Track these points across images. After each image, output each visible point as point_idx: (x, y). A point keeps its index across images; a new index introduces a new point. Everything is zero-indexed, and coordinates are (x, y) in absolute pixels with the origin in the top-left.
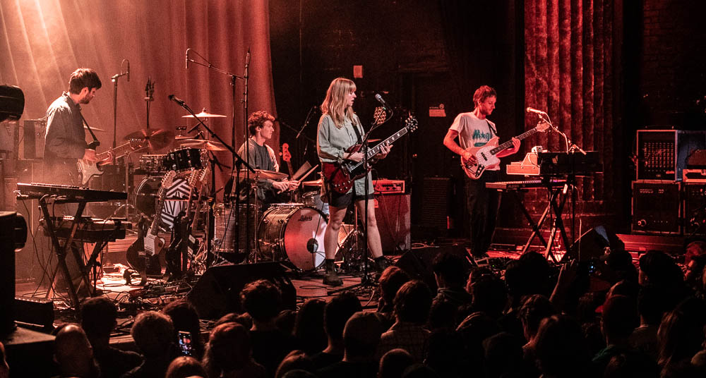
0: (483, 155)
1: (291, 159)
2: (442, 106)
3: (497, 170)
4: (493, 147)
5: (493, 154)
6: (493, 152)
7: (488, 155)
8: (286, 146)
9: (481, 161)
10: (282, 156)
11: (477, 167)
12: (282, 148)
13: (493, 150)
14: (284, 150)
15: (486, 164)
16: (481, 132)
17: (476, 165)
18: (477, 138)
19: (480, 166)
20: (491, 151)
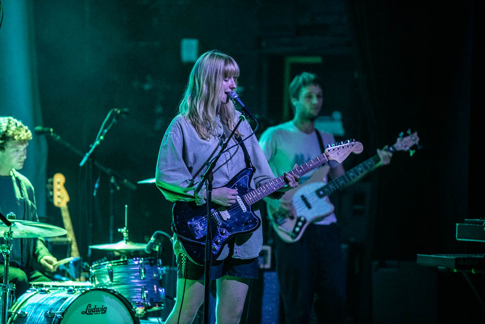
0: (304, 198)
2: (337, 115)
3: (332, 224)
4: (321, 185)
5: (321, 196)
6: (319, 193)
7: (313, 199)
9: (302, 211)
11: (295, 221)
13: (322, 189)
15: (309, 215)
17: (292, 218)
19: (299, 220)
20: (317, 192)
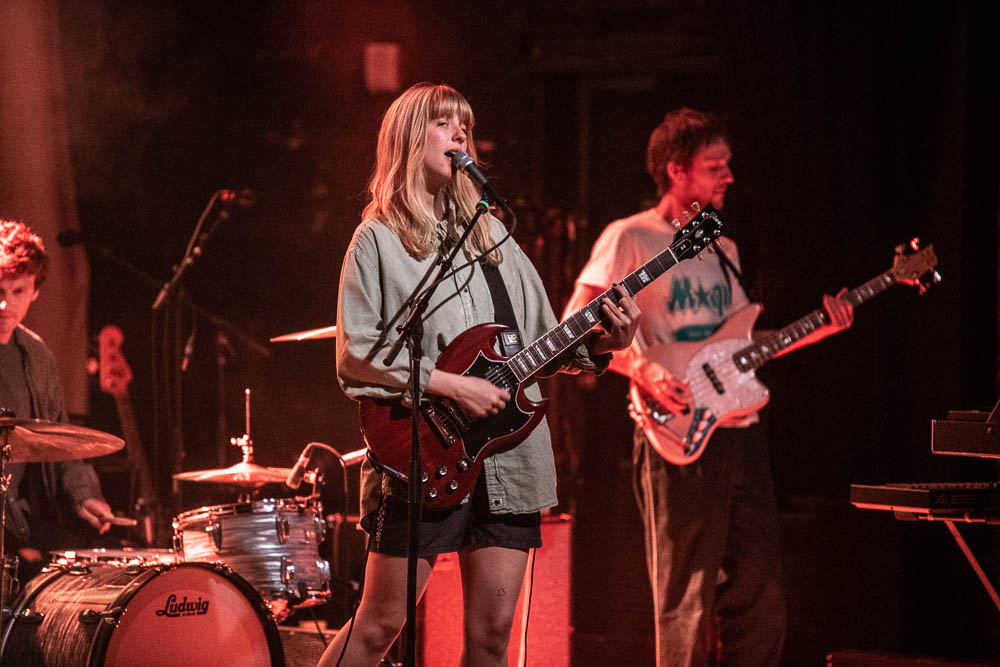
1: (130, 386)
4: (742, 344)
5: (743, 369)
8: (111, 336)
9: (701, 394)
10: (97, 374)
11: (691, 416)
12: (96, 344)
13: (744, 353)
14: (105, 350)
15: (720, 406)
16: (695, 286)
17: (685, 411)
18: (682, 307)
20: (736, 358)
